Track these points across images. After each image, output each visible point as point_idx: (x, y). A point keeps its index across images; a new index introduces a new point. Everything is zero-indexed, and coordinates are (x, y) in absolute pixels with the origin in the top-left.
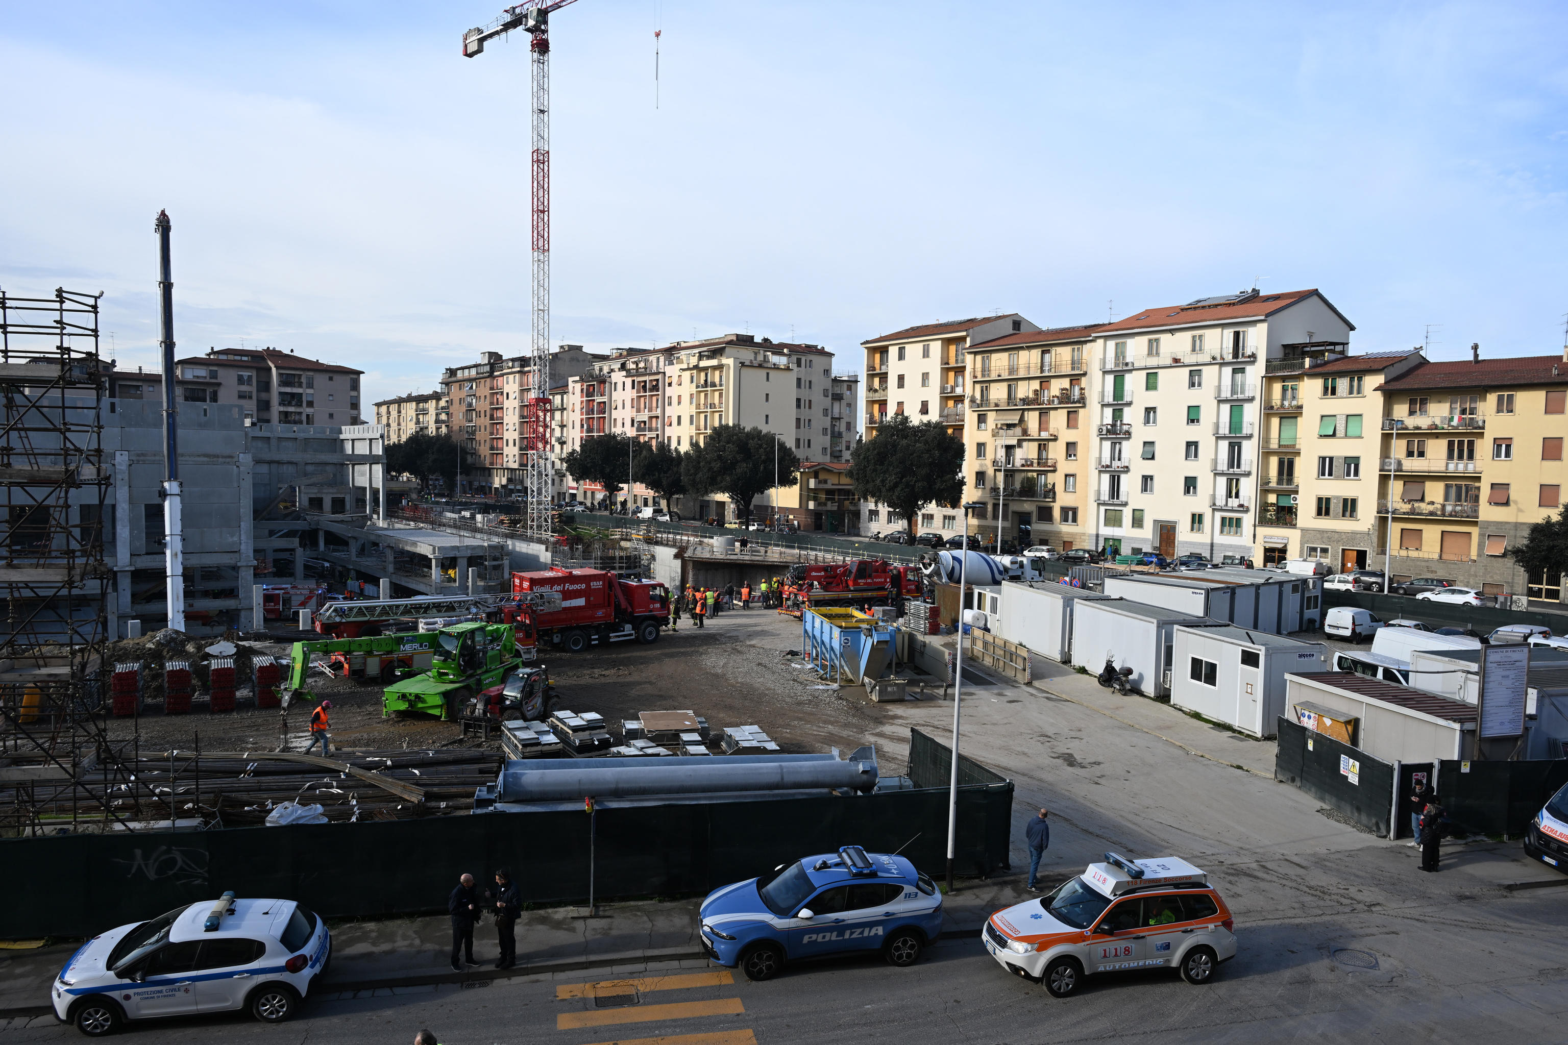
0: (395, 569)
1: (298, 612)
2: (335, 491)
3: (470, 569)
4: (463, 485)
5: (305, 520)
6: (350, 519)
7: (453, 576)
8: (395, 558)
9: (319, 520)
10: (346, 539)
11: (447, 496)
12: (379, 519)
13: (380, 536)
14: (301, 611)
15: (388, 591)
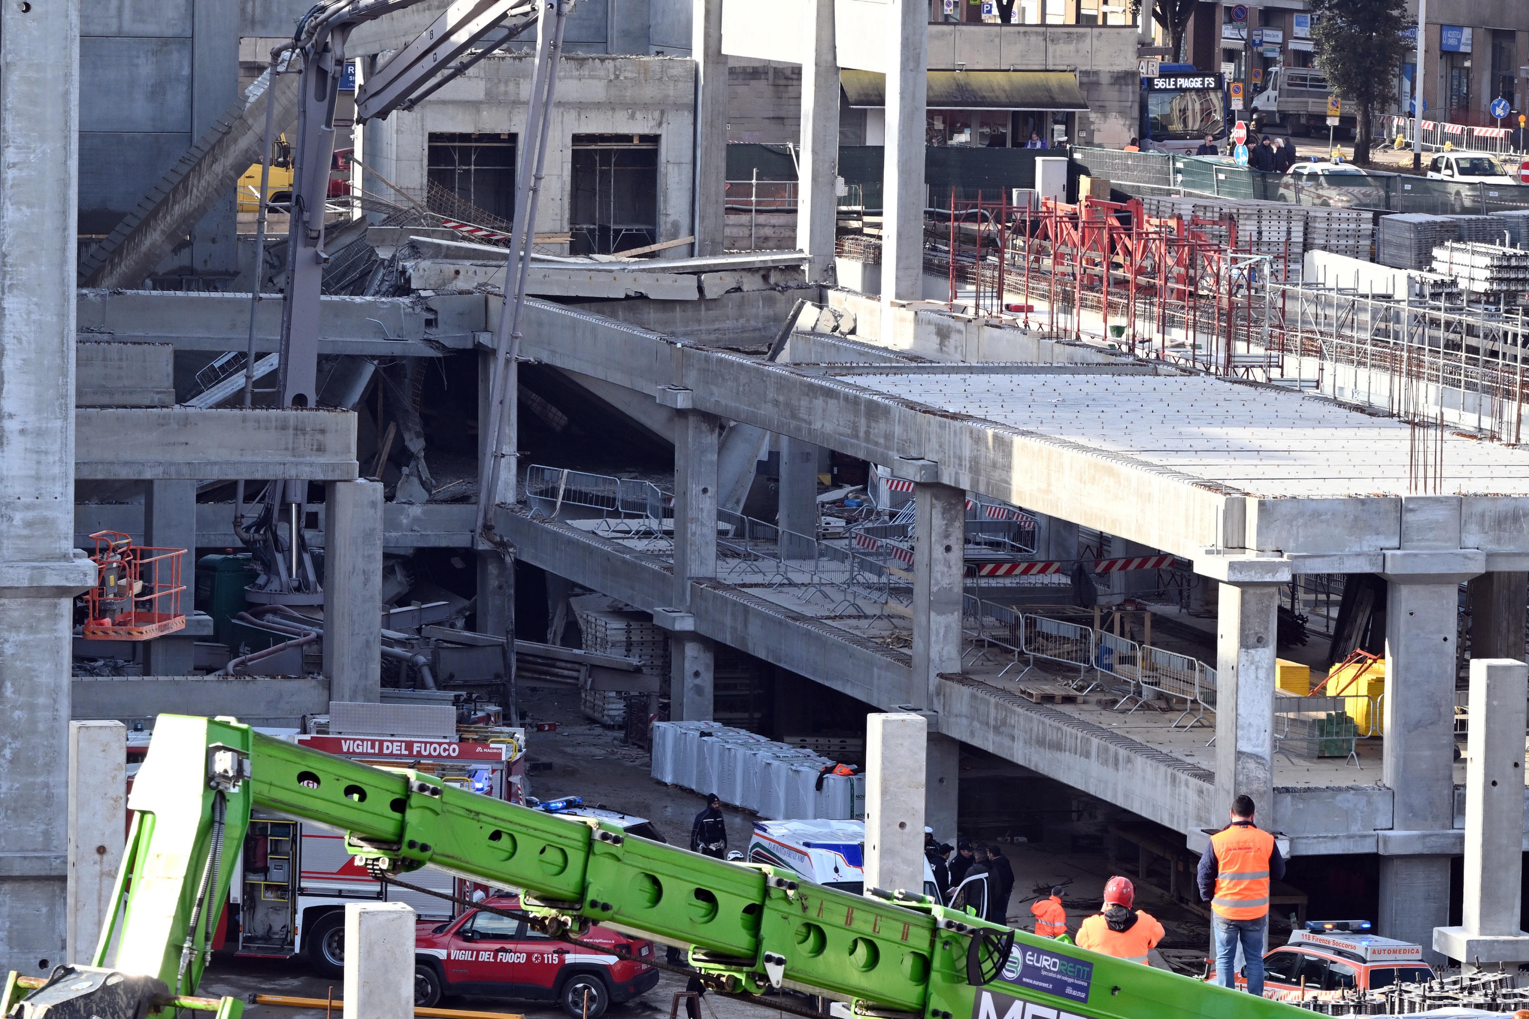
0: (971, 644)
1: (336, 916)
2: (596, 90)
3: (1478, 668)
4: (1451, 56)
5: (403, 288)
6: (686, 289)
7: (1355, 709)
8: (972, 568)
9: (485, 293)
10: (655, 422)
11: (1342, 135)
12: (872, 288)
13: (874, 411)
14: (353, 910)
15: (918, 801)
